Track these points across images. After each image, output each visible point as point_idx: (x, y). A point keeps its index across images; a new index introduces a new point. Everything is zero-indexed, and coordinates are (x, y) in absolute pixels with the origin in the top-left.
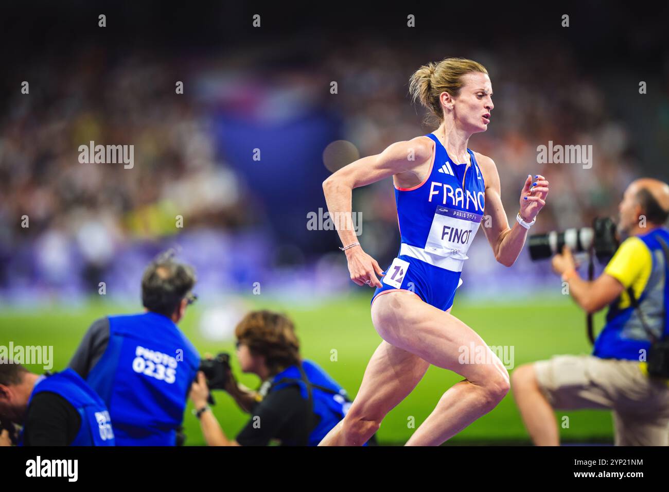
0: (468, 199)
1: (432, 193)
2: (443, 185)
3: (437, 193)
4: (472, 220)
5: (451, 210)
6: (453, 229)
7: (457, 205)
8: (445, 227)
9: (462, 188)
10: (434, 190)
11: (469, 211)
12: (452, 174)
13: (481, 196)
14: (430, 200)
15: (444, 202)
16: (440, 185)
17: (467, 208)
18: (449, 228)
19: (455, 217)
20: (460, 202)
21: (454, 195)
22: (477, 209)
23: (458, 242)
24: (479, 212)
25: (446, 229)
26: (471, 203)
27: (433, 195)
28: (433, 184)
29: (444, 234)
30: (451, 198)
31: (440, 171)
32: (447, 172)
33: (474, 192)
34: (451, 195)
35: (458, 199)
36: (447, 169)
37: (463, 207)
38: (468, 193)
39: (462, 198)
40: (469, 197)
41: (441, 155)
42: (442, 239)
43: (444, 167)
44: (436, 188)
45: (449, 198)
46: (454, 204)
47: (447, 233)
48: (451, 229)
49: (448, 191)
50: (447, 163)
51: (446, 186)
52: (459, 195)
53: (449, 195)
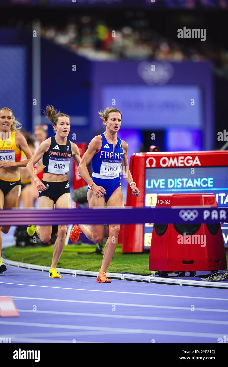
0: (115, 156)
1: (101, 155)
2: (105, 152)
3: (103, 155)
4: (117, 163)
5: (108, 160)
7: (110, 158)
8: (106, 166)
9: (113, 152)
10: (102, 154)
11: (116, 160)
12: (109, 147)
13: (121, 154)
14: (101, 157)
15: (105, 158)
16: (104, 152)
17: (115, 159)
18: (108, 166)
19: (110, 162)
20: (112, 157)
21: (109, 155)
22: (119, 159)
23: (112, 171)
24: (120, 160)
26: (117, 156)
28: (102, 152)
30: (108, 156)
31: (104, 147)
32: (107, 147)
33: (118, 153)
34: (108, 155)
35: (111, 156)
36: (107, 146)
37: (113, 158)
38: (116, 154)
39: (113, 156)
40: (116, 155)
41: (105, 141)
42: (106, 170)
43: (106, 146)
44: (103, 153)
45: (107, 157)
46: (109, 158)
47: (107, 168)
49: (107, 153)
50: (107, 144)
51: (106, 152)
52: (112, 154)
53: (107, 155)
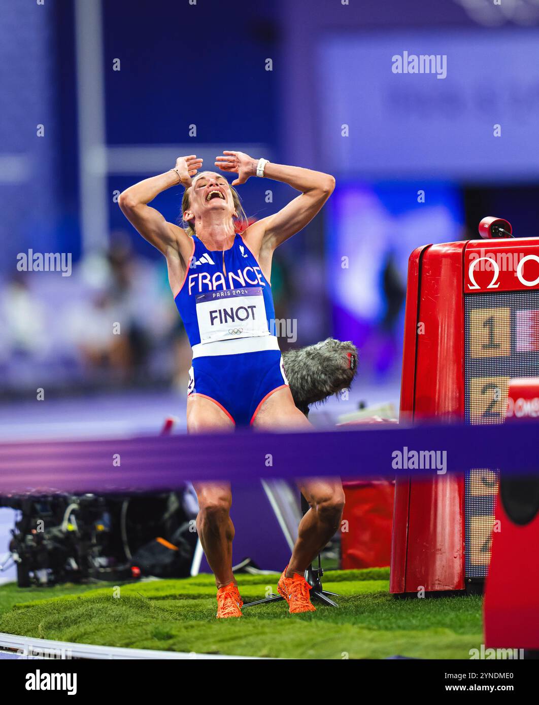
0: (231, 281)
1: (190, 285)
2: (198, 277)
3: (193, 284)
4: (243, 295)
5: (208, 295)
6: (220, 311)
7: (215, 288)
8: (211, 313)
9: (222, 272)
10: (191, 283)
11: (235, 288)
12: (211, 263)
13: (248, 271)
14: (190, 294)
15: (200, 290)
17: (232, 287)
18: (216, 311)
19: (216, 298)
21: (211, 281)
22: (244, 284)
23: (233, 321)
25: (213, 314)
27: (192, 287)
28: (190, 278)
29: (212, 319)
30: (207, 285)
31: (198, 263)
32: (205, 262)
33: (239, 271)
35: (215, 284)
36: (205, 260)
37: (225, 288)
38: (231, 274)
39: (223, 281)
40: (232, 278)
42: (212, 324)
43: (202, 260)
44: (193, 280)
45: (205, 286)
46: (210, 288)
47: (216, 317)
48: (218, 312)
50: (205, 255)
51: (201, 275)
52: (218, 279)
53: (204, 281)
